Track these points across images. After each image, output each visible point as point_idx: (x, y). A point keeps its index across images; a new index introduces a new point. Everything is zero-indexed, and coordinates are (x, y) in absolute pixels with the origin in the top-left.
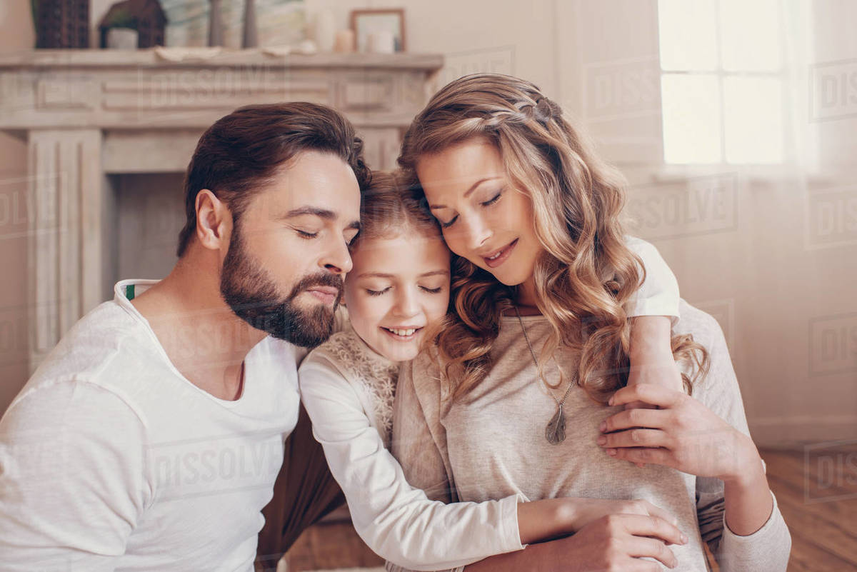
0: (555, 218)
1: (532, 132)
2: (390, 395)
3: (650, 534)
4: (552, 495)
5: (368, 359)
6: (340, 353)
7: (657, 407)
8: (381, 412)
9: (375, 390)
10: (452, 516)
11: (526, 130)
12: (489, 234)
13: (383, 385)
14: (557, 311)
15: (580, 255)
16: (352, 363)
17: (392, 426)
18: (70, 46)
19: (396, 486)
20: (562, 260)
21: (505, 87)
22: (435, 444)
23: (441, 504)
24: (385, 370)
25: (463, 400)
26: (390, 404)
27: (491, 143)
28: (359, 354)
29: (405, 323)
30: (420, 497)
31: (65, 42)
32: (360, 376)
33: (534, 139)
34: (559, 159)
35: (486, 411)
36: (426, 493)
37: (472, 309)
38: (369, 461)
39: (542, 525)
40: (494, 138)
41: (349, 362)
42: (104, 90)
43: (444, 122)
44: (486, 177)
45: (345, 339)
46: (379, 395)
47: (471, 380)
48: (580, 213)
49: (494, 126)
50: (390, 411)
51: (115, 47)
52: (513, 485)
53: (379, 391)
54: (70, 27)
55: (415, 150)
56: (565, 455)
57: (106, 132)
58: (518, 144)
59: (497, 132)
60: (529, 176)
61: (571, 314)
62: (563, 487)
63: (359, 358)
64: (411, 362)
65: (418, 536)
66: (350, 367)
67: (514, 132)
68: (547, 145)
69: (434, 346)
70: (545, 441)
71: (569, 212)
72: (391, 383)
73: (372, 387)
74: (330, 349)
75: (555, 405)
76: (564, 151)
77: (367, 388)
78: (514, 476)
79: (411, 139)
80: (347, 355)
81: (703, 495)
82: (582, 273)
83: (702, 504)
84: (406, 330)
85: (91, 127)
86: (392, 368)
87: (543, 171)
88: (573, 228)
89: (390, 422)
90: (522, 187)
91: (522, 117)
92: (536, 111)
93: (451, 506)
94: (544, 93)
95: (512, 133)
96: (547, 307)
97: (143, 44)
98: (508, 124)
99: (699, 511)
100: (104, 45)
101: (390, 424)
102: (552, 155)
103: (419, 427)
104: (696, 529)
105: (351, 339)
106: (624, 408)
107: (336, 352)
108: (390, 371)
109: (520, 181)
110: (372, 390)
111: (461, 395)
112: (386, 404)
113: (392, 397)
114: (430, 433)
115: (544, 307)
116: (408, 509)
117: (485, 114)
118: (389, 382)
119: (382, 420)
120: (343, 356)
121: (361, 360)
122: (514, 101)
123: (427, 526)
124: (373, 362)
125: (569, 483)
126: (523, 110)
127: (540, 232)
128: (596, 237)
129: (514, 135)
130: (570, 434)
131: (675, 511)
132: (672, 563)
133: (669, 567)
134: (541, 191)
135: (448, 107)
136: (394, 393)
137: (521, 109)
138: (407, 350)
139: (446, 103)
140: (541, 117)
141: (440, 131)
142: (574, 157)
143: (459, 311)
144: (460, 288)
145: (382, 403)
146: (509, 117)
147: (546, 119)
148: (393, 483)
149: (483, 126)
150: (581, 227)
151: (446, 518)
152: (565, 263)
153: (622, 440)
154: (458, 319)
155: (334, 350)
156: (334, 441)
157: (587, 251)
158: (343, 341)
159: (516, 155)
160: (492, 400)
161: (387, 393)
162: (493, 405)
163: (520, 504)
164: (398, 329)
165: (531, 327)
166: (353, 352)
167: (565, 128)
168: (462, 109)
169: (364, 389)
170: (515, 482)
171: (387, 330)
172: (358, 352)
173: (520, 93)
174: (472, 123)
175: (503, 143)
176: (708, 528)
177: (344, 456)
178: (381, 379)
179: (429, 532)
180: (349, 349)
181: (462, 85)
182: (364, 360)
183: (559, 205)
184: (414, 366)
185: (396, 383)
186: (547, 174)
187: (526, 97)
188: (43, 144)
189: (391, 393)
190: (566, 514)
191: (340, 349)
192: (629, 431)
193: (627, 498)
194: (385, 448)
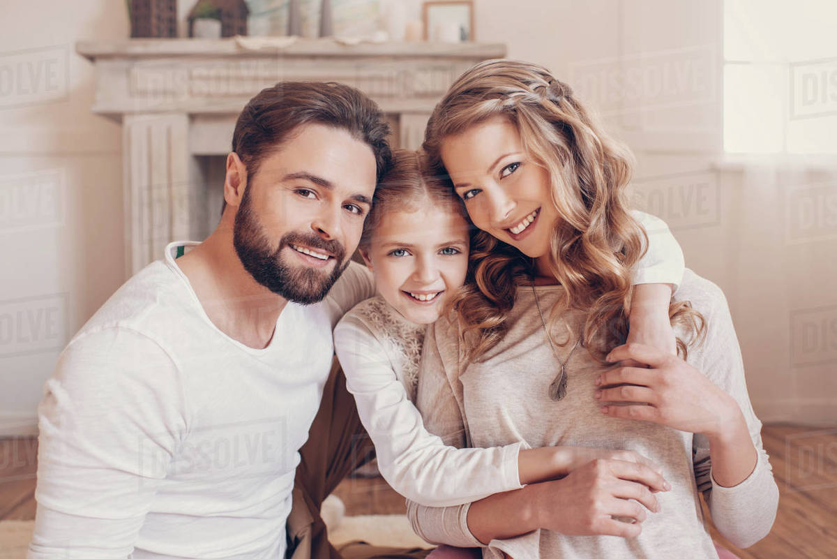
0: (571, 189)
1: (547, 110)
2: (416, 354)
3: (635, 479)
4: (553, 444)
5: (397, 322)
6: (371, 315)
7: (648, 367)
8: (408, 368)
9: (402, 349)
10: (463, 458)
11: (539, 107)
12: (513, 205)
13: (410, 345)
14: (570, 275)
15: (593, 222)
16: (382, 325)
17: (417, 382)
18: (159, 36)
19: (415, 431)
20: (578, 228)
21: (521, 70)
22: (454, 397)
23: (454, 448)
24: (413, 332)
25: (478, 359)
26: (416, 361)
27: (510, 121)
28: (389, 318)
29: (425, 289)
30: (436, 442)
31: (155, 31)
32: (389, 335)
33: (550, 117)
34: (573, 134)
35: (498, 368)
36: (442, 440)
37: (491, 281)
38: (393, 409)
39: (540, 467)
40: (512, 117)
41: (380, 323)
42: (191, 78)
43: (465, 105)
44: (506, 152)
45: (378, 303)
46: (406, 354)
47: (486, 344)
48: (593, 184)
49: (511, 106)
50: (416, 368)
51: (200, 36)
52: (517, 435)
53: (407, 350)
54: (159, 18)
55: (439, 132)
56: (565, 409)
57: (193, 117)
58: (534, 122)
59: (515, 110)
60: (546, 151)
61: (582, 277)
62: (562, 437)
63: (390, 321)
64: (434, 324)
65: (431, 474)
66: (380, 327)
67: (529, 110)
68: (561, 121)
69: (453, 310)
70: (548, 398)
71: (583, 182)
72: (418, 343)
73: (400, 346)
74: (363, 312)
75: (559, 366)
76: (577, 126)
77: (395, 346)
78: (519, 428)
79: (434, 125)
80: (378, 318)
81: (700, 451)
82: (594, 239)
83: (698, 458)
84: (426, 295)
85: (178, 111)
86: (419, 330)
87: (558, 146)
88: (587, 198)
89: (417, 377)
90: (541, 162)
91: (537, 98)
92: (548, 91)
93: (462, 450)
94: (556, 76)
95: (527, 111)
96: (560, 270)
97: (226, 33)
98: (525, 104)
99: (695, 464)
100: (191, 34)
101: (416, 380)
102: (567, 131)
103: (440, 381)
104: (689, 480)
105: (382, 304)
106: (617, 365)
107: (368, 315)
108: (417, 332)
109: (537, 155)
110: (400, 348)
111: (477, 354)
112: (413, 362)
113: (418, 355)
114: (450, 387)
115: (557, 270)
116: (424, 452)
117: (502, 95)
118: (416, 342)
119: (409, 375)
120: (374, 318)
121: (391, 323)
122: (528, 83)
123: (439, 467)
124: (402, 325)
125: (567, 434)
126: (538, 89)
127: (557, 201)
128: (607, 207)
129: (530, 113)
130: (570, 391)
131: (667, 463)
132: (654, 507)
133: (652, 511)
134: (558, 165)
135: (467, 92)
136: (420, 352)
137: (535, 90)
138: (429, 314)
139: (465, 88)
140: (553, 97)
141: (462, 114)
142: (586, 130)
143: (478, 283)
144: (481, 260)
145: (409, 361)
146: (524, 97)
147: (558, 99)
148: (413, 430)
149: (500, 108)
150: (594, 197)
151: (456, 460)
152: (580, 230)
153: (613, 395)
154: (477, 289)
155: (366, 313)
156: (362, 392)
157: (599, 219)
158: (375, 305)
159: (533, 131)
160: (504, 359)
161: (414, 352)
162: (504, 364)
163: (522, 451)
164: (419, 293)
165: (543, 296)
166: (384, 315)
167: (576, 106)
168: (480, 93)
169: (392, 347)
170: (520, 433)
171: (409, 294)
172: (389, 316)
173: (533, 75)
174: (490, 105)
175: (521, 120)
176: (703, 480)
177: (371, 404)
178: (409, 340)
179: (441, 472)
180: (381, 312)
181: (479, 70)
182: (393, 323)
183: (575, 177)
184: (436, 327)
185: (423, 343)
186: (562, 149)
187: (539, 78)
188: (136, 127)
189: (418, 352)
190: (562, 459)
191: (372, 312)
192: (620, 387)
193: (619, 448)
194: (408, 399)
